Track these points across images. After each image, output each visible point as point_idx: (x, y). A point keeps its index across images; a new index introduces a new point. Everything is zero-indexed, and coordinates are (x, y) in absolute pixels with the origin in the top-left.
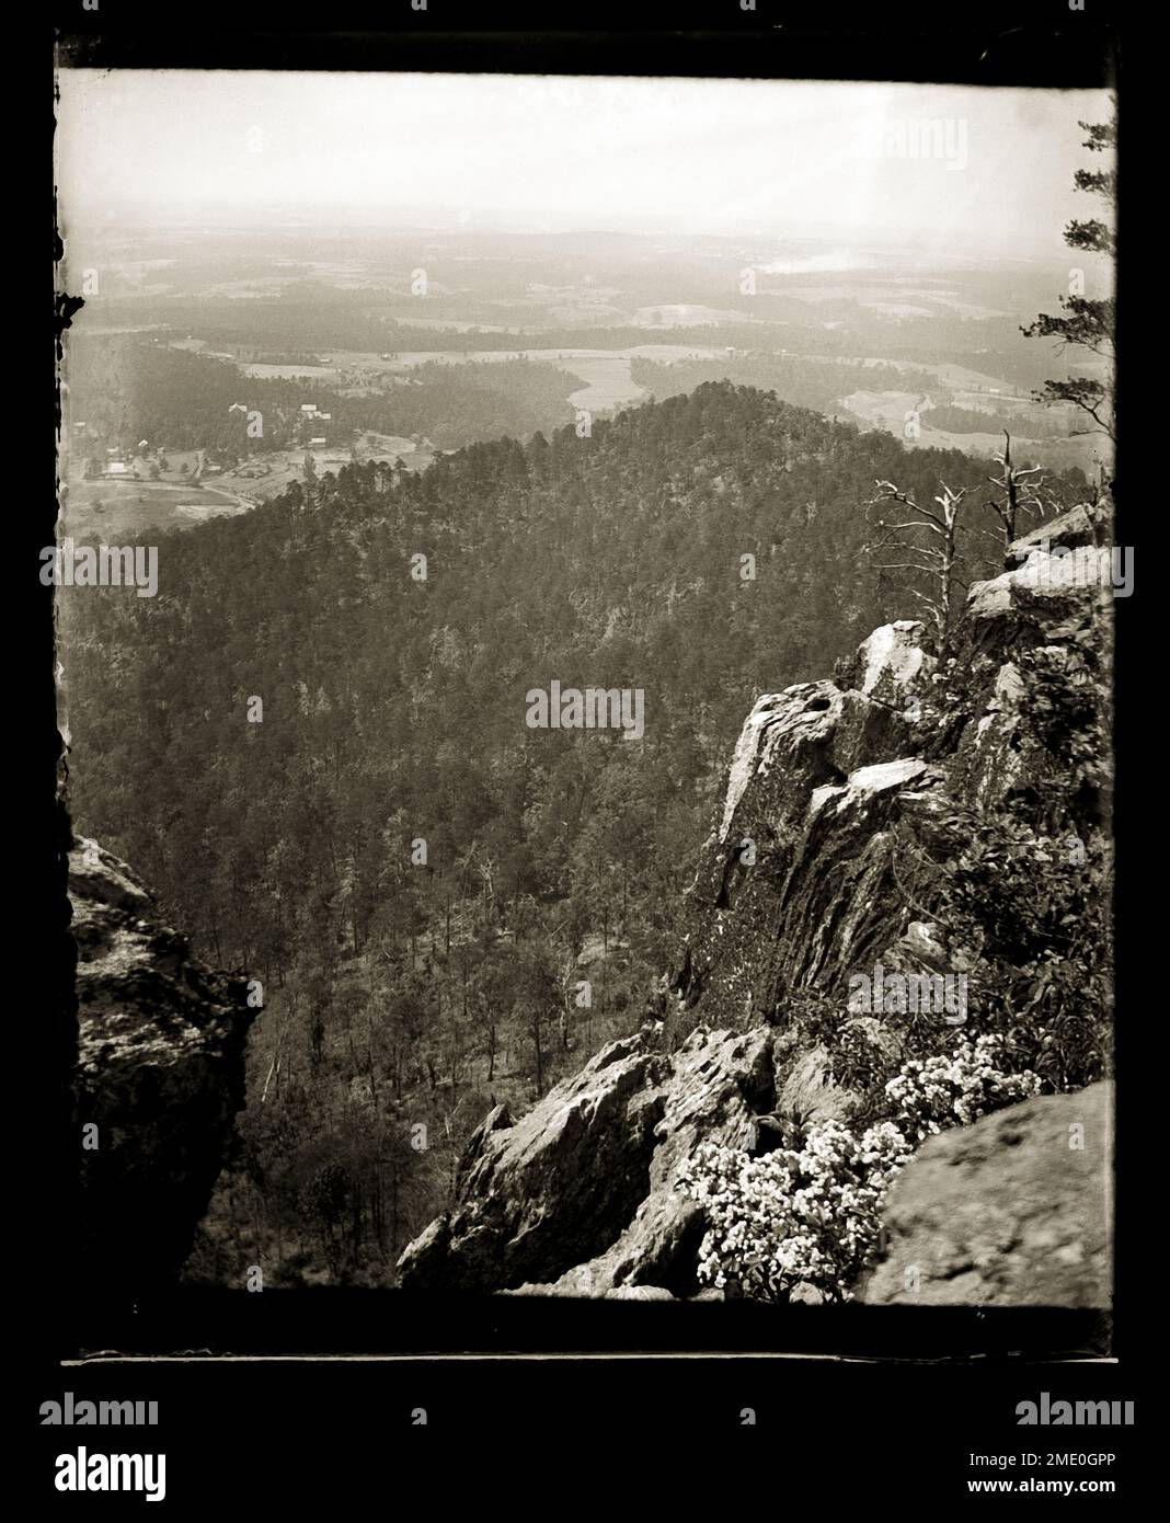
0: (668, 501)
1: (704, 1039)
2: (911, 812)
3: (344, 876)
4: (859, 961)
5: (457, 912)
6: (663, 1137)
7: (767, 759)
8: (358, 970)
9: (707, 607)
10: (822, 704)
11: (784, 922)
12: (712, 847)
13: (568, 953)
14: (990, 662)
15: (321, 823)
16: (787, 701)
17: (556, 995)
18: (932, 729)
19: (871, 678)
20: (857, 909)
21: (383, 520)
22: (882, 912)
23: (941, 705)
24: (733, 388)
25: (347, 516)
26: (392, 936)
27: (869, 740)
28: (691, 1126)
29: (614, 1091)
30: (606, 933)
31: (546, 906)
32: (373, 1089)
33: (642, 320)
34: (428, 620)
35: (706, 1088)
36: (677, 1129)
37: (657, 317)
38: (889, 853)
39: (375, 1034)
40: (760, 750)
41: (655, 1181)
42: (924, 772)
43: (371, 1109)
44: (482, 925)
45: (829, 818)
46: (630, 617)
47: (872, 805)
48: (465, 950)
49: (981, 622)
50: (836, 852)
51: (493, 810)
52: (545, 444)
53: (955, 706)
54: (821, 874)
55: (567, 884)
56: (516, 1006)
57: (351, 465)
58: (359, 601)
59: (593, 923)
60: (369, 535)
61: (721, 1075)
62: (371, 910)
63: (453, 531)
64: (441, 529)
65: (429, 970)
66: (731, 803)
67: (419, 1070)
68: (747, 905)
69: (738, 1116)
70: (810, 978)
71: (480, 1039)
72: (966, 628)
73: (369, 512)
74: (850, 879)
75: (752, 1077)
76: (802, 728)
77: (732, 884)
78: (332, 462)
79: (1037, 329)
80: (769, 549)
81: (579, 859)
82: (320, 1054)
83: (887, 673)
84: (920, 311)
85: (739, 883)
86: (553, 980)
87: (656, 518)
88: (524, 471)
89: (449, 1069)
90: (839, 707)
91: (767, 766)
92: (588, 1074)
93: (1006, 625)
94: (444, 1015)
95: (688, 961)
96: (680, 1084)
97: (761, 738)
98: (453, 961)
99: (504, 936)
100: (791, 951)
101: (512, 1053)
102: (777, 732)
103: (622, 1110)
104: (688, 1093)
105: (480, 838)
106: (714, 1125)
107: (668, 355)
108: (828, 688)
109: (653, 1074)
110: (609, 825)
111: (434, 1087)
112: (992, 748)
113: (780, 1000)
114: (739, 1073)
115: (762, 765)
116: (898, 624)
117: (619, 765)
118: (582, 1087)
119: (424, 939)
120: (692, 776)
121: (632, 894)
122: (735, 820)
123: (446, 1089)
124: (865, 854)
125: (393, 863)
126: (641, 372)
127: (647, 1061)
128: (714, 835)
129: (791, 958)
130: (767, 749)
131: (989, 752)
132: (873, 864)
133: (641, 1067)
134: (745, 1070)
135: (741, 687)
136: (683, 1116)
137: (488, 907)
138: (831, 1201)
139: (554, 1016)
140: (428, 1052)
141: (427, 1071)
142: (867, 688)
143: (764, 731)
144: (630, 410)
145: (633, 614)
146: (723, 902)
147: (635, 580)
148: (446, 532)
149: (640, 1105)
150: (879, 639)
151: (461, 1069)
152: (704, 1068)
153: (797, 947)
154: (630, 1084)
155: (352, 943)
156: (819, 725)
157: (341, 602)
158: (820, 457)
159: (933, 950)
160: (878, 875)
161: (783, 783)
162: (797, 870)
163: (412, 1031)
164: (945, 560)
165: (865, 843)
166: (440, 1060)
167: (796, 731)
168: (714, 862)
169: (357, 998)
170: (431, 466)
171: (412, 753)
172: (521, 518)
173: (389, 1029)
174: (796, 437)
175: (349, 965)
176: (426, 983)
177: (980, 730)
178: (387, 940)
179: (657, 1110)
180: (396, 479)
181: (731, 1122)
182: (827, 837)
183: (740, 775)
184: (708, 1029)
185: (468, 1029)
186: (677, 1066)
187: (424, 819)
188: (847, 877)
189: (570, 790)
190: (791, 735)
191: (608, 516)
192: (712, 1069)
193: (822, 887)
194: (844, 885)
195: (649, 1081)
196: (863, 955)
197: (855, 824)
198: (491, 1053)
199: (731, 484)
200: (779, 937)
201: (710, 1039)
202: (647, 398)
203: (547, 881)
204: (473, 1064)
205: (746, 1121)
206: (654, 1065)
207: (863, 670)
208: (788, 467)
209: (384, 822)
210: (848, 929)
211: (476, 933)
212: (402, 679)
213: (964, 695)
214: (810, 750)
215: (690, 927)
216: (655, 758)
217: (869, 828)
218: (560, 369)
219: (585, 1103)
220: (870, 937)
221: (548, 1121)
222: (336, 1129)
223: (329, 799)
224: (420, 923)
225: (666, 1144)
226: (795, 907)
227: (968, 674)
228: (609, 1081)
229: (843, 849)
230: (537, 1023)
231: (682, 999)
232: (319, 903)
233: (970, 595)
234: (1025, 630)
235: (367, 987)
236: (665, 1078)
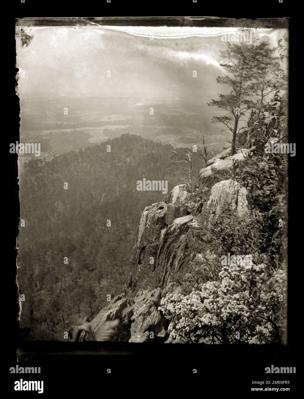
0: (115, 165)
1: (142, 293)
2: (191, 228)
3: (36, 269)
4: (180, 270)
5: (67, 276)
6: (134, 321)
7: (149, 223)
8: (41, 294)
9: (127, 191)
10: (162, 208)
11: (159, 262)
12: (136, 248)
13: (97, 284)
14: (207, 188)
15: (29, 255)
16: (152, 208)
17: (95, 296)
18: (194, 208)
19: (174, 200)
20: (179, 256)
21: (41, 174)
22: (185, 256)
23: (195, 201)
24: (130, 135)
25: (31, 173)
26: (50, 284)
27: (175, 216)
28: (141, 316)
29: (119, 309)
30: (107, 278)
31: (91, 272)
32: (48, 325)
33: (105, 119)
34: (54, 200)
35: (144, 305)
36: (138, 318)
37: (109, 118)
38: (186, 240)
39: (47, 311)
40: (146, 221)
41: (132, 333)
42: (193, 218)
43: (48, 331)
44: (74, 279)
45: (169, 233)
46: (107, 196)
47: (180, 228)
48: (70, 286)
49: (204, 178)
50: (172, 242)
51: (75, 248)
52: (82, 152)
53: (199, 201)
54: (168, 248)
55: (96, 267)
56: (85, 300)
57: (32, 160)
58: (35, 196)
59: (104, 276)
60: (37, 178)
61: (149, 301)
62: (44, 278)
63: (59, 176)
64: (56, 175)
65: (61, 292)
66: (140, 236)
67: (60, 319)
68: (146, 263)
69: (154, 312)
70: (167, 276)
71: (75, 309)
72: (200, 180)
73: (37, 172)
74: (176, 248)
75: (157, 301)
76: (157, 214)
77: (142, 257)
78: (26, 160)
79: (211, 104)
80: (142, 175)
81: (98, 259)
82: (33, 318)
83: (178, 198)
84: (175, 114)
85: (143, 257)
86: (94, 292)
87: (112, 170)
88: (77, 159)
89: (68, 318)
90: (166, 208)
91: (149, 225)
92: (111, 305)
93: (211, 179)
94: (66, 304)
95: (132, 279)
96: (137, 305)
97: (147, 218)
98: (67, 289)
99: (80, 281)
100: (162, 270)
101: (84, 312)
102: (151, 216)
103: (121, 314)
104: (140, 307)
105: (72, 256)
106: (148, 315)
107: (113, 128)
108: (163, 204)
109: (129, 303)
110: (106, 250)
111: (64, 323)
112: (212, 208)
113: (159, 283)
114: (153, 301)
115: (147, 225)
116: (180, 185)
117: (107, 234)
118: (110, 308)
119: (59, 284)
120: (126, 235)
121: (113, 267)
122: (142, 240)
123: (68, 324)
124: (180, 241)
125: (49, 264)
126: (106, 132)
127: (127, 300)
128: (136, 245)
129: (162, 271)
130: (148, 221)
131: (211, 209)
132: (182, 243)
133: (126, 302)
134: (155, 300)
135: (137, 211)
136: (139, 314)
137: (75, 274)
138: (216, 302)
139: (95, 301)
140: (62, 314)
141: (62, 319)
142: (174, 202)
143: (147, 216)
144: (104, 142)
145: (108, 195)
146: (140, 263)
147: (108, 186)
148: (58, 176)
149: (126, 312)
150: (175, 189)
151: (71, 318)
152: (144, 300)
153: (163, 268)
154: (124, 306)
155: (39, 287)
156: (161, 213)
157: (31, 196)
158: (153, 152)
159: (203, 261)
160: (184, 246)
161: (153, 229)
162: (162, 247)
163: (57, 309)
164: (190, 170)
165: (179, 238)
166: (65, 316)
167: (155, 215)
168: (136, 252)
169: (41, 302)
170: (53, 159)
171: (52, 235)
172: (77, 172)
173: (51, 309)
174: (147, 147)
175: (39, 293)
176: (60, 296)
177: (208, 204)
178: (49, 285)
179: (131, 313)
180: (44, 163)
181: (152, 314)
182: (169, 238)
183: (142, 228)
184: (143, 290)
185: (72, 307)
186: (135, 300)
187: (57, 252)
188: (175, 248)
189: (95, 241)
190: (154, 216)
191: (100, 170)
192: (146, 300)
193: (169, 251)
194: (175, 250)
195: (128, 305)
196: (181, 268)
197: (176, 233)
198: (79, 313)
199: (131, 159)
200: (158, 266)
201: (144, 292)
202: (108, 139)
203: (90, 266)
204: (74, 316)
205: (157, 313)
206: (129, 301)
207: (172, 198)
208: (145, 154)
209: (46, 255)
210: (177, 262)
211: (73, 281)
212: (48, 215)
213: (201, 198)
214: (160, 220)
215: (131, 270)
216: (116, 231)
217: (180, 234)
218: (85, 133)
219: (111, 313)
220: (183, 263)
221: (101, 319)
222: (38, 337)
223: (30, 249)
224: (57, 280)
225: (135, 322)
226: (162, 257)
227: (202, 192)
228: (117, 306)
229: (173, 240)
230: (90, 303)
231: (131, 290)
232: (29, 277)
233: (200, 172)
234: (216, 179)
235: (44, 299)
236: (133, 304)
